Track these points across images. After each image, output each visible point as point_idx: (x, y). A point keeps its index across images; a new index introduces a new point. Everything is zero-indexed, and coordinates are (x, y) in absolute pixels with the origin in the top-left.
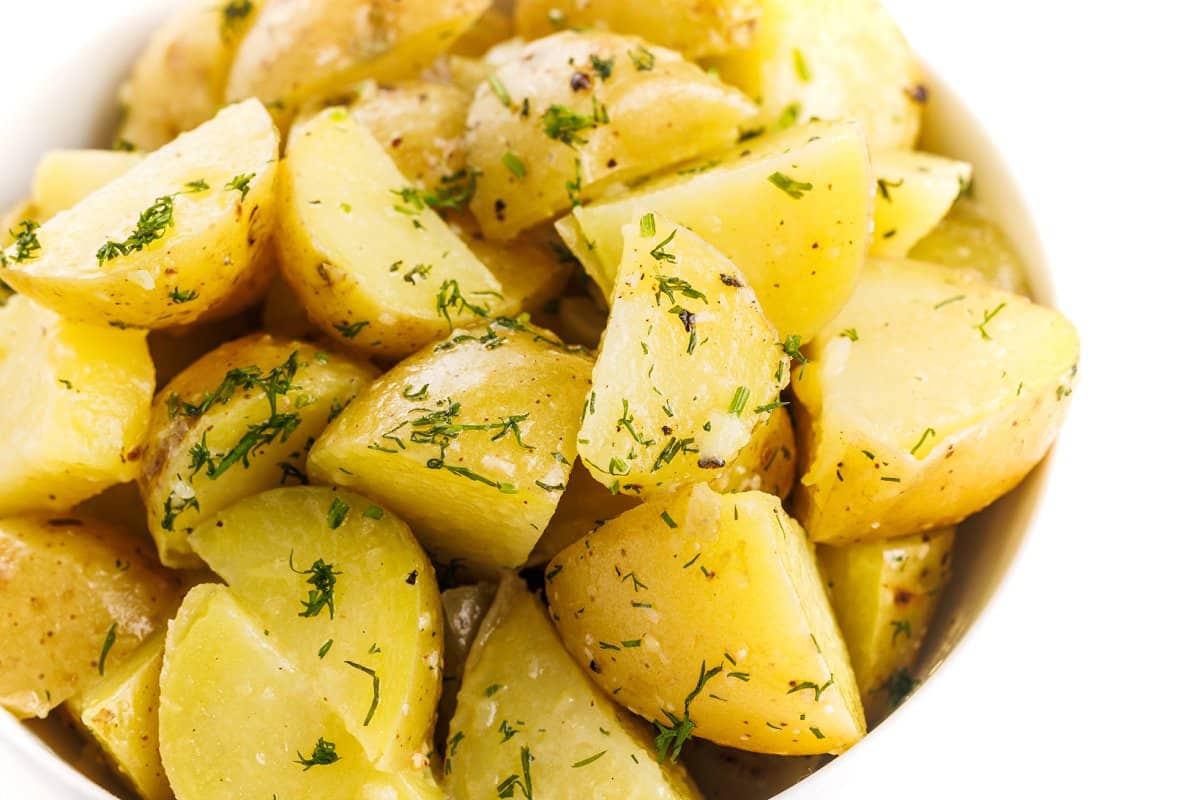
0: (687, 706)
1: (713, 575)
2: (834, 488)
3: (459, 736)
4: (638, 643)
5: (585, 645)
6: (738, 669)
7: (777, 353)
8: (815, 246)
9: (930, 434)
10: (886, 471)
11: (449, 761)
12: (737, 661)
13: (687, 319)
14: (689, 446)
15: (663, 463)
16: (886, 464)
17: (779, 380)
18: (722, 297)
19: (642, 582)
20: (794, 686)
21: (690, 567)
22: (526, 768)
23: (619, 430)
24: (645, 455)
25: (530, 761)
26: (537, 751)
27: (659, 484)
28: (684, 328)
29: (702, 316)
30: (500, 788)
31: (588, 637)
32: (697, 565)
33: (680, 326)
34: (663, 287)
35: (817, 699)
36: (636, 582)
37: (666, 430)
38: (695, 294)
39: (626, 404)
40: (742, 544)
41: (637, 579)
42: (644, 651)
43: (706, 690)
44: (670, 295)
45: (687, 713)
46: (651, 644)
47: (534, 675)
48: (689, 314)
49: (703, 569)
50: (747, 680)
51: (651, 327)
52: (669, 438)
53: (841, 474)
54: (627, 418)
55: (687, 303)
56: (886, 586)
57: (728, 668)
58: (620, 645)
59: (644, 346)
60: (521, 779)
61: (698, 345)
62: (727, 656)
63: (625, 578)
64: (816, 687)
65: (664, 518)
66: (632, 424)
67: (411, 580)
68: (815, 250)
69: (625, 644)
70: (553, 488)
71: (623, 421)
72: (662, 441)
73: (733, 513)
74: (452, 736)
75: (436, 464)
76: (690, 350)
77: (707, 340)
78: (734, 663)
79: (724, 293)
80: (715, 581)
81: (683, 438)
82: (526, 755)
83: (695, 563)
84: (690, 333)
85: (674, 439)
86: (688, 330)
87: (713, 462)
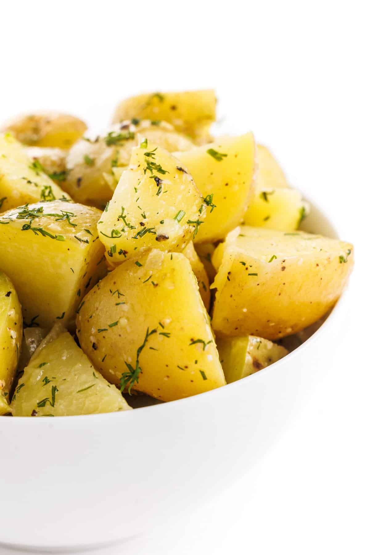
0: (138, 355)
1: (157, 285)
2: (225, 286)
3: (22, 385)
4: (116, 324)
5: (91, 335)
6: (165, 331)
7: (201, 202)
8: (227, 185)
9: (274, 258)
10: (251, 271)
11: (15, 395)
12: (165, 326)
13: (158, 181)
14: (152, 231)
15: (138, 237)
16: (251, 266)
17: (201, 213)
18: (177, 176)
19: (121, 293)
20: (193, 342)
21: (147, 282)
22: (53, 394)
23: (118, 220)
24: (129, 232)
25: (56, 391)
26: (61, 388)
27: (136, 248)
28: (156, 184)
29: (166, 181)
30: (38, 404)
31: (93, 329)
32: (150, 281)
33: (155, 183)
34: (149, 168)
35: (204, 349)
36: (119, 293)
37: (142, 224)
38: (163, 172)
39: (123, 209)
40: (173, 270)
41: (119, 292)
42: (119, 327)
43: (148, 345)
44: (151, 170)
45: (138, 361)
46: (123, 322)
47: (64, 358)
48: (159, 179)
49: (153, 283)
50: (168, 337)
51: (140, 182)
52: (143, 227)
53: (229, 278)
54: (123, 216)
55: (159, 175)
56: (249, 353)
57: (160, 330)
58: (107, 328)
59: (135, 189)
60: (51, 400)
61: (162, 193)
62: (160, 324)
63: (114, 294)
64: (204, 342)
65: (137, 264)
66: (126, 219)
67: (8, 294)
68: (226, 187)
69: (110, 326)
70: (82, 241)
71: (121, 216)
72: (139, 228)
73: (170, 257)
74: (19, 385)
75: (26, 227)
76: (158, 194)
77: (167, 191)
78: (163, 327)
79: (177, 174)
80: (158, 287)
81: (149, 228)
82: (54, 389)
83: (149, 280)
84: (159, 187)
85: (145, 228)
86: (158, 185)
87: (163, 236)
